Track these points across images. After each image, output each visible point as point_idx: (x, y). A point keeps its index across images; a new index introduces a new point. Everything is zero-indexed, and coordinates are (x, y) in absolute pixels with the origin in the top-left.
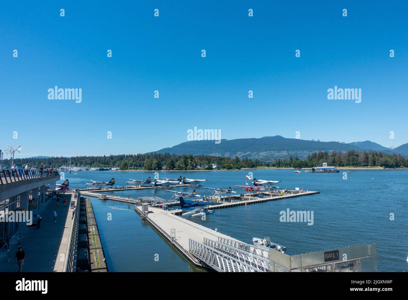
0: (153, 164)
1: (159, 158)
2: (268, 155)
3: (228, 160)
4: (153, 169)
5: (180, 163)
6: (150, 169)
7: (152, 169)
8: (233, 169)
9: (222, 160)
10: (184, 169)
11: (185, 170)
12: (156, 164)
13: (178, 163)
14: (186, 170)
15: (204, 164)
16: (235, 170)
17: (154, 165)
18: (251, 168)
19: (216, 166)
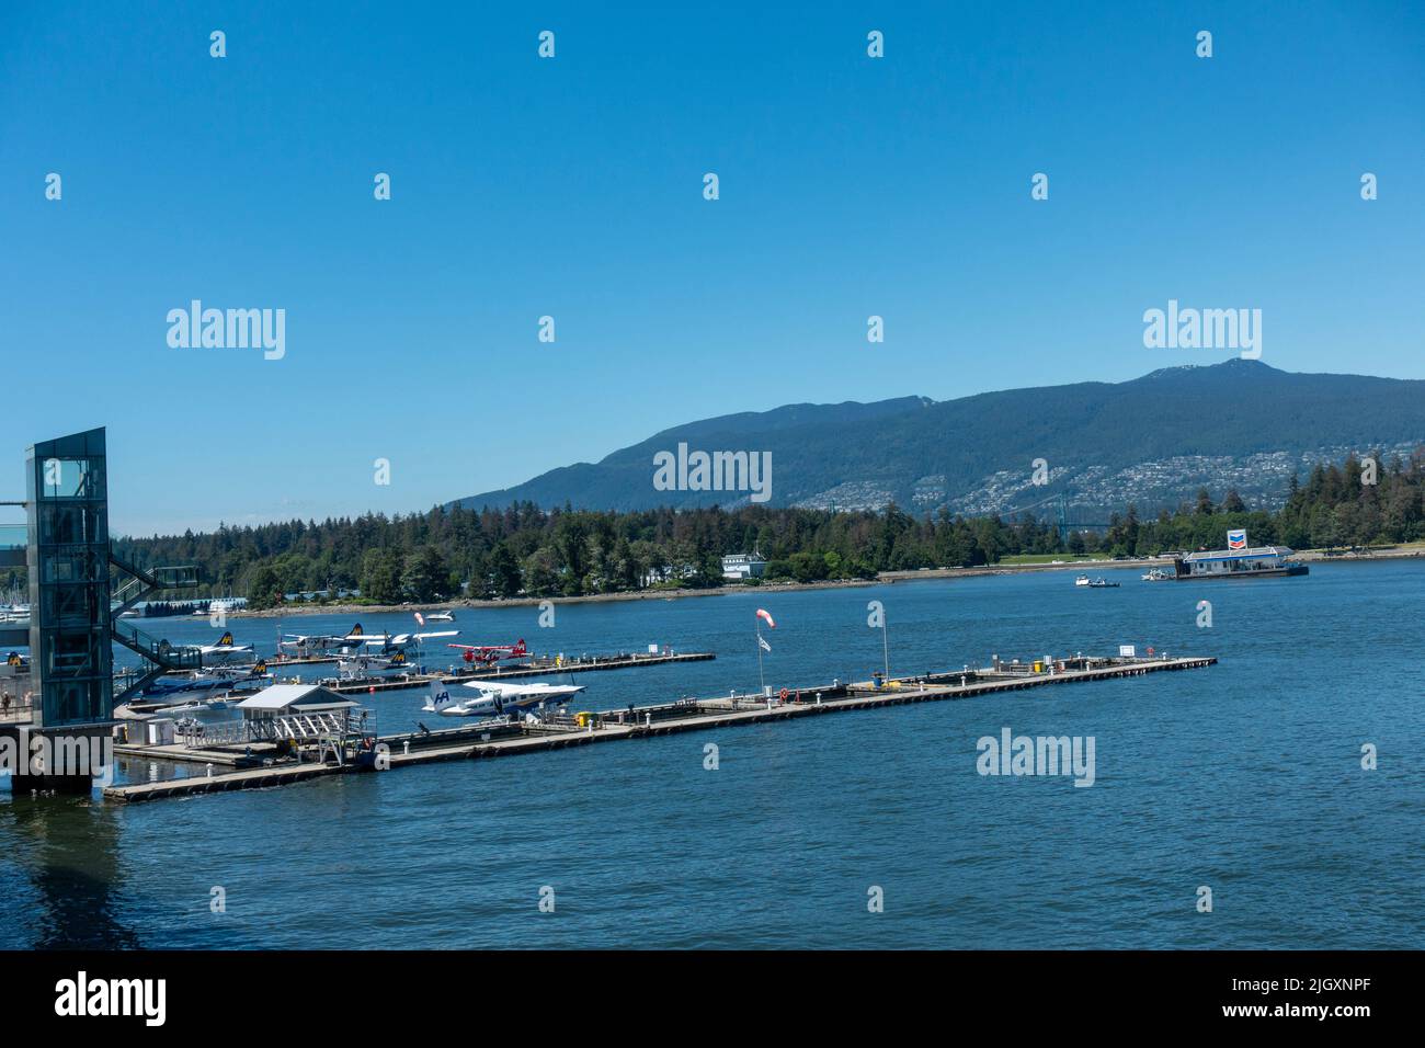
0: (407, 572)
1: (471, 533)
2: (1175, 484)
3: (846, 528)
4: (406, 599)
5: (542, 561)
6: (389, 598)
7: (400, 599)
8: (833, 579)
9: (814, 528)
10: (567, 589)
11: (571, 594)
12: (417, 571)
13: (533, 558)
14: (578, 591)
15: (676, 557)
16: (844, 583)
17: (410, 574)
18: (967, 565)
19: (747, 568)
